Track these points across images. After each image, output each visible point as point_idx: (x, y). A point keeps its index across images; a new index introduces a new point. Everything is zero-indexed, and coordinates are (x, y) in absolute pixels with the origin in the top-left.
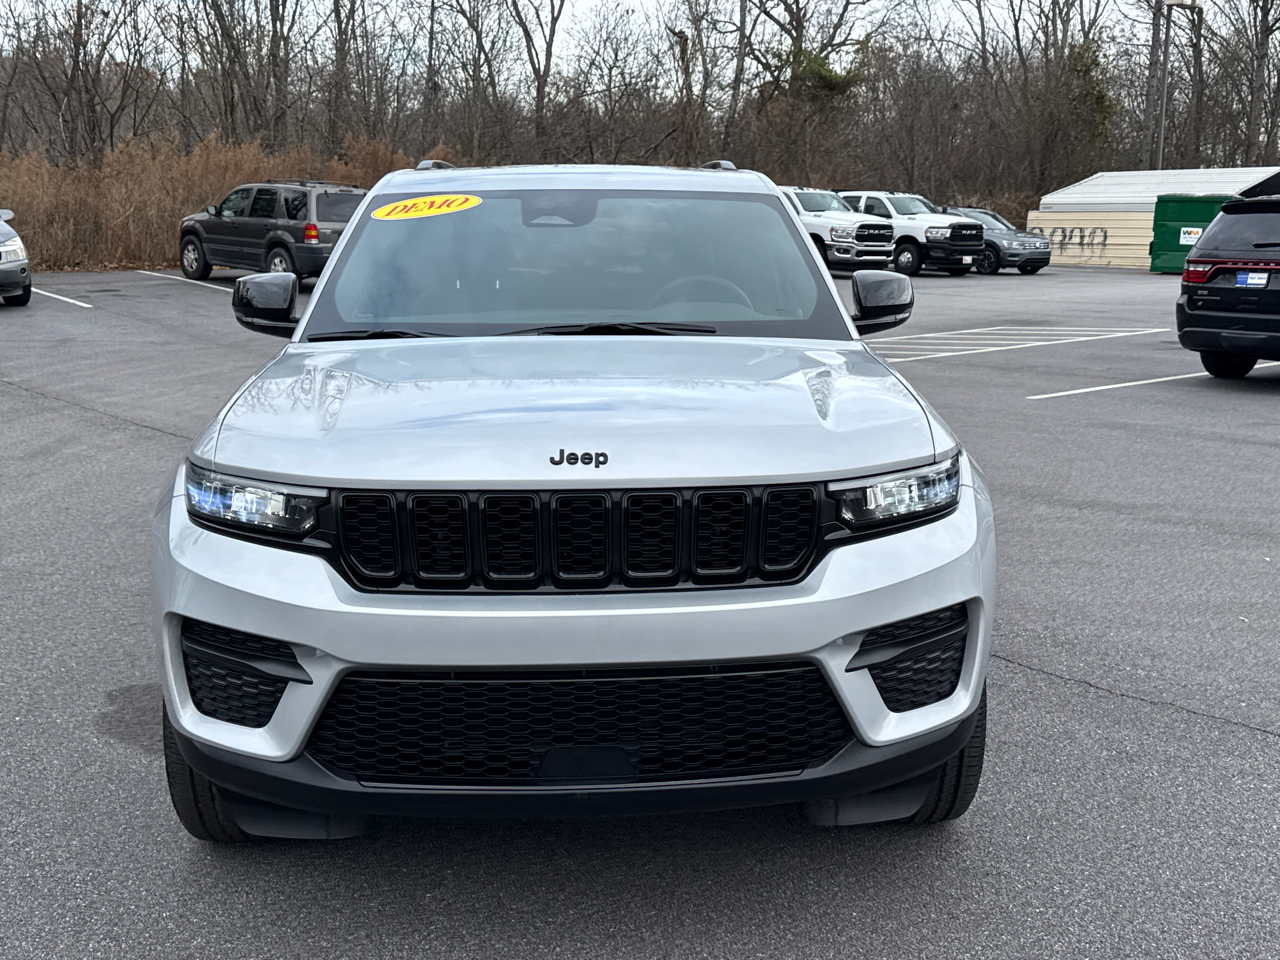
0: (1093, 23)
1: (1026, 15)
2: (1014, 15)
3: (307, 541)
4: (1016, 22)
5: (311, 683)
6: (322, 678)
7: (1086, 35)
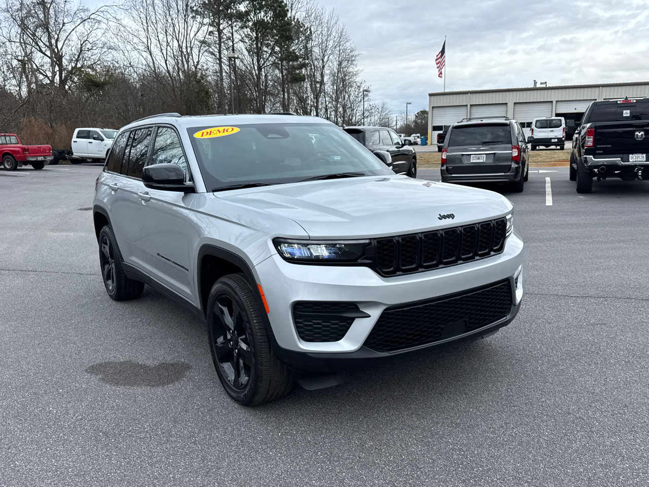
0: (198, 62)
1: (169, 58)
2: (164, 58)
3: (359, 261)
4: (166, 61)
5: (370, 316)
6: (375, 314)
7: (196, 67)
